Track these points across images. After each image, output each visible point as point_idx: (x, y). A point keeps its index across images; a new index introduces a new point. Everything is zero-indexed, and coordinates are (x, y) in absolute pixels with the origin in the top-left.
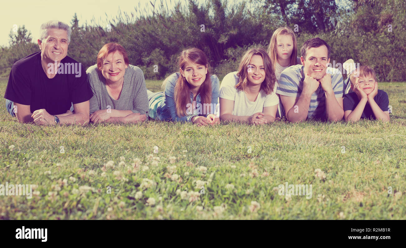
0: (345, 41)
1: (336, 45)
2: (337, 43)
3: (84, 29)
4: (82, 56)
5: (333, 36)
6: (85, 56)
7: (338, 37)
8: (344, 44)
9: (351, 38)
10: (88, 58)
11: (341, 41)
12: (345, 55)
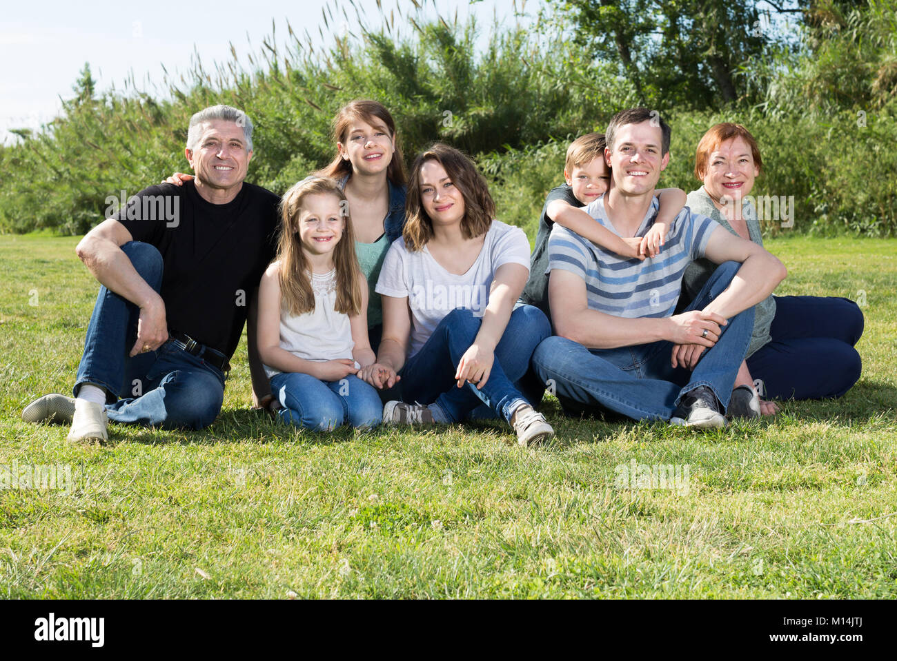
0: (788, 133)
1: (766, 142)
2: (767, 136)
3: (109, 104)
4: (103, 177)
5: (756, 119)
6: (111, 178)
7: (769, 121)
8: (785, 141)
9: (802, 125)
10: (121, 182)
11: (779, 131)
12: (789, 168)
